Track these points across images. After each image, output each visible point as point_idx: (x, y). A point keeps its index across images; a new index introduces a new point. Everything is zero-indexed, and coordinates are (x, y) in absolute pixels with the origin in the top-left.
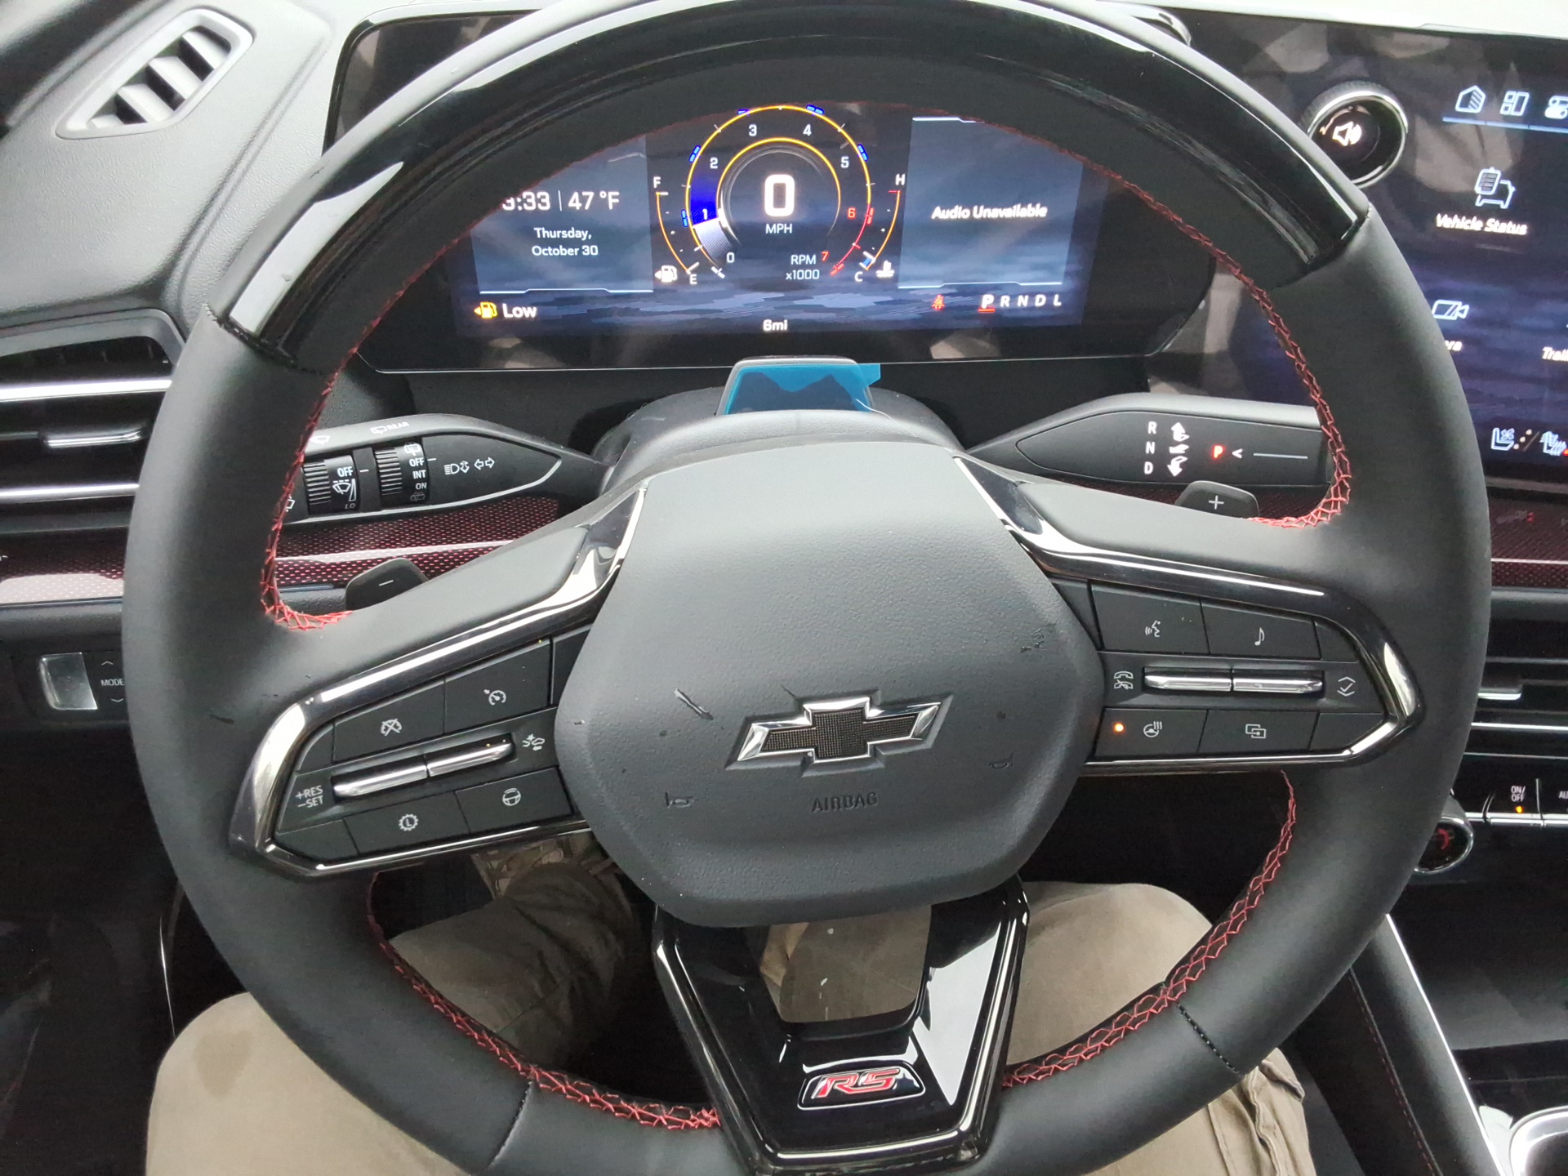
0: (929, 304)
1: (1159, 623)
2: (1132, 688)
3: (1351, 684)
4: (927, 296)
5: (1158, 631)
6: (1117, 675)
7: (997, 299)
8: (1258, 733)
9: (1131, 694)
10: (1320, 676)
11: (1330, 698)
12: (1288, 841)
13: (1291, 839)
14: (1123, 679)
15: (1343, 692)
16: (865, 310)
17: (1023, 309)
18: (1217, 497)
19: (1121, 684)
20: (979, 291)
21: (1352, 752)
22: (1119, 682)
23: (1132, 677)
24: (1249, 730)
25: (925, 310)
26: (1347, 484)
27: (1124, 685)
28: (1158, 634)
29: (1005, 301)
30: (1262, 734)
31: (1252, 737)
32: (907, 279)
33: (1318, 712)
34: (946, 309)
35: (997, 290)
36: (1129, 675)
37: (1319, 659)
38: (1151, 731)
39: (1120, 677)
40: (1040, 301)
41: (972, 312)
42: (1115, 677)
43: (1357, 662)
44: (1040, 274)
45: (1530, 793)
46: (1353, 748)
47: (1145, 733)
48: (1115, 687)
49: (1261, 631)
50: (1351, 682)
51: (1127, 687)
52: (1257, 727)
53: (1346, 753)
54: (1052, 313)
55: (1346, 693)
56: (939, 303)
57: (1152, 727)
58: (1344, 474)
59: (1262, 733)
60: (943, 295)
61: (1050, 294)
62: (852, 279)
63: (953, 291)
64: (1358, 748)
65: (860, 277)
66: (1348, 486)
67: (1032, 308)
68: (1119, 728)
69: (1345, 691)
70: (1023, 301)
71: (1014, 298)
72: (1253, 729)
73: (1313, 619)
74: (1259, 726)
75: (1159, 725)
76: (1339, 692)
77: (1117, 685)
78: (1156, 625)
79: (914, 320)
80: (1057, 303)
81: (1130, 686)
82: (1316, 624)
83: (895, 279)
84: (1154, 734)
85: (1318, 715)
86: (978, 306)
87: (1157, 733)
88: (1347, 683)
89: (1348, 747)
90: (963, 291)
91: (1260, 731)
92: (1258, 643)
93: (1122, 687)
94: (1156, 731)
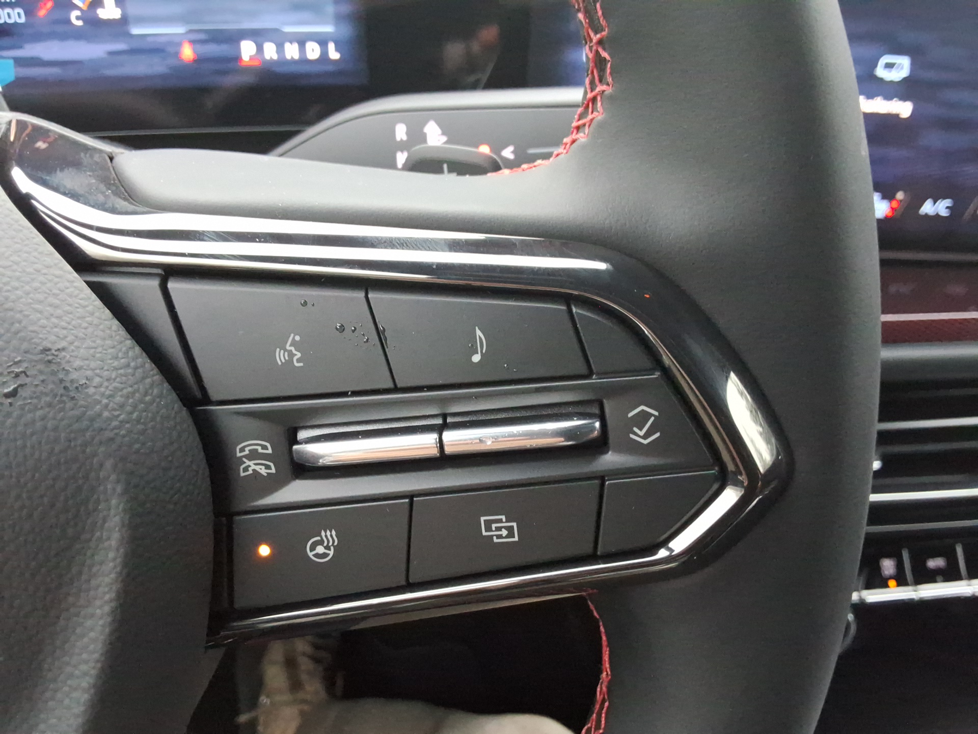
0: (177, 55)
1: (297, 338)
2: (273, 471)
3: (653, 418)
4: (170, 43)
5: (299, 355)
6: (242, 450)
7: (260, 49)
8: (504, 532)
9: (275, 483)
10: (596, 411)
11: (619, 450)
12: (604, 711)
13: (608, 708)
14: (253, 455)
15: (639, 435)
16: (95, 63)
17: (293, 62)
18: (445, 166)
19: (252, 466)
20: (235, 38)
21: (671, 550)
22: (248, 463)
23: (270, 451)
24: (488, 529)
25: (172, 62)
26: (605, 54)
27: (257, 468)
28: (299, 361)
29: (270, 52)
30: (511, 534)
31: (495, 540)
32: (142, 20)
33: (602, 478)
34: (199, 60)
35: (258, 36)
36: (265, 448)
37: (588, 376)
38: (320, 550)
39: (247, 452)
40: (313, 51)
41: (231, 65)
42: (239, 455)
43: (657, 375)
44: (305, 15)
45: (900, 566)
46: (672, 545)
47: (311, 554)
48: (242, 474)
49: (479, 333)
50: (652, 415)
51: (263, 471)
52: (500, 521)
53: (662, 553)
54: (330, 68)
55: (645, 437)
56: (187, 53)
57: (321, 542)
58: (596, 33)
59: (510, 529)
60: (192, 42)
61: (323, 42)
62: (68, 22)
63: (202, 36)
64: (681, 543)
65: (78, 18)
66: (608, 58)
67: (304, 61)
68: (264, 550)
69: (642, 433)
70: (292, 51)
71: (280, 48)
72: (494, 526)
73: (568, 300)
74: (503, 518)
75: (330, 536)
76: (632, 436)
77: (246, 469)
78: (294, 344)
79: (163, 77)
80: (334, 55)
81: (268, 467)
82: (574, 310)
83: (124, 21)
84: (325, 555)
85: (602, 485)
86: (238, 58)
87: (331, 553)
88: (645, 416)
89: (664, 543)
90: (217, 37)
91: (506, 528)
92: (476, 358)
93: (254, 470)
94: (328, 548)
